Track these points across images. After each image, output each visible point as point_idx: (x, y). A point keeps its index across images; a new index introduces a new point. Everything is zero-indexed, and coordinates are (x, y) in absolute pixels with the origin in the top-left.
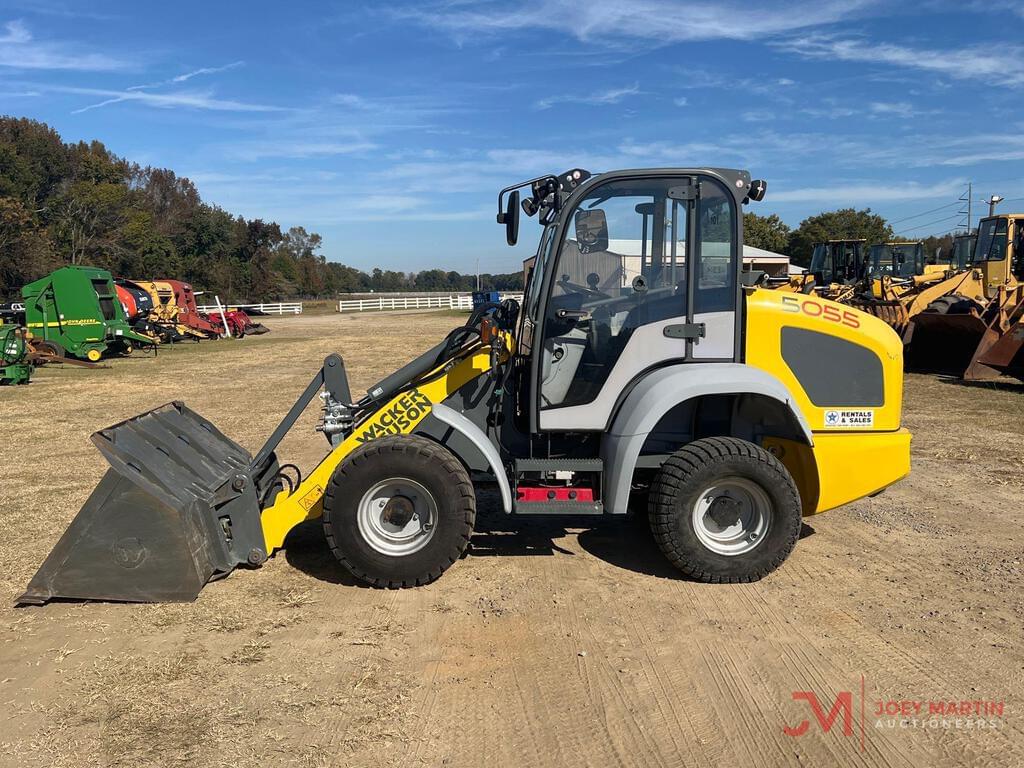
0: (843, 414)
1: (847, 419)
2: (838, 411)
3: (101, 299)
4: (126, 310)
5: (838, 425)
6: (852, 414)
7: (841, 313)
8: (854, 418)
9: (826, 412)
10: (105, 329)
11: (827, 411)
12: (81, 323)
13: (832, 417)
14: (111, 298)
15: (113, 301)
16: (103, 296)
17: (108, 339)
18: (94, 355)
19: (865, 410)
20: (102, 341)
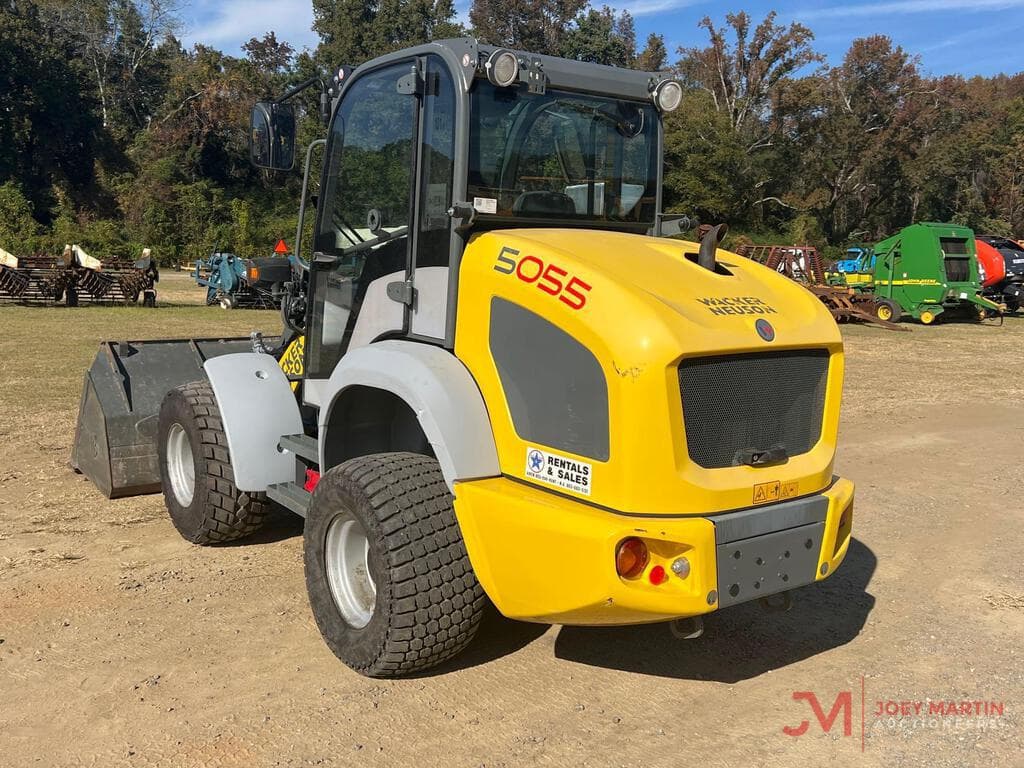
0: (550, 460)
1: (555, 470)
2: (546, 453)
3: (946, 259)
4: (981, 271)
5: (542, 476)
6: (563, 464)
7: (565, 281)
8: (565, 471)
9: (529, 450)
10: (945, 291)
11: (531, 448)
12: (922, 283)
13: (537, 461)
14: (968, 259)
15: (970, 261)
16: (949, 255)
17: (947, 302)
18: (927, 317)
19: (581, 462)
20: (940, 304)
